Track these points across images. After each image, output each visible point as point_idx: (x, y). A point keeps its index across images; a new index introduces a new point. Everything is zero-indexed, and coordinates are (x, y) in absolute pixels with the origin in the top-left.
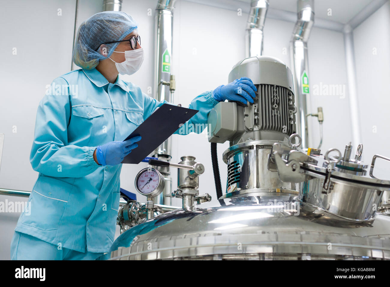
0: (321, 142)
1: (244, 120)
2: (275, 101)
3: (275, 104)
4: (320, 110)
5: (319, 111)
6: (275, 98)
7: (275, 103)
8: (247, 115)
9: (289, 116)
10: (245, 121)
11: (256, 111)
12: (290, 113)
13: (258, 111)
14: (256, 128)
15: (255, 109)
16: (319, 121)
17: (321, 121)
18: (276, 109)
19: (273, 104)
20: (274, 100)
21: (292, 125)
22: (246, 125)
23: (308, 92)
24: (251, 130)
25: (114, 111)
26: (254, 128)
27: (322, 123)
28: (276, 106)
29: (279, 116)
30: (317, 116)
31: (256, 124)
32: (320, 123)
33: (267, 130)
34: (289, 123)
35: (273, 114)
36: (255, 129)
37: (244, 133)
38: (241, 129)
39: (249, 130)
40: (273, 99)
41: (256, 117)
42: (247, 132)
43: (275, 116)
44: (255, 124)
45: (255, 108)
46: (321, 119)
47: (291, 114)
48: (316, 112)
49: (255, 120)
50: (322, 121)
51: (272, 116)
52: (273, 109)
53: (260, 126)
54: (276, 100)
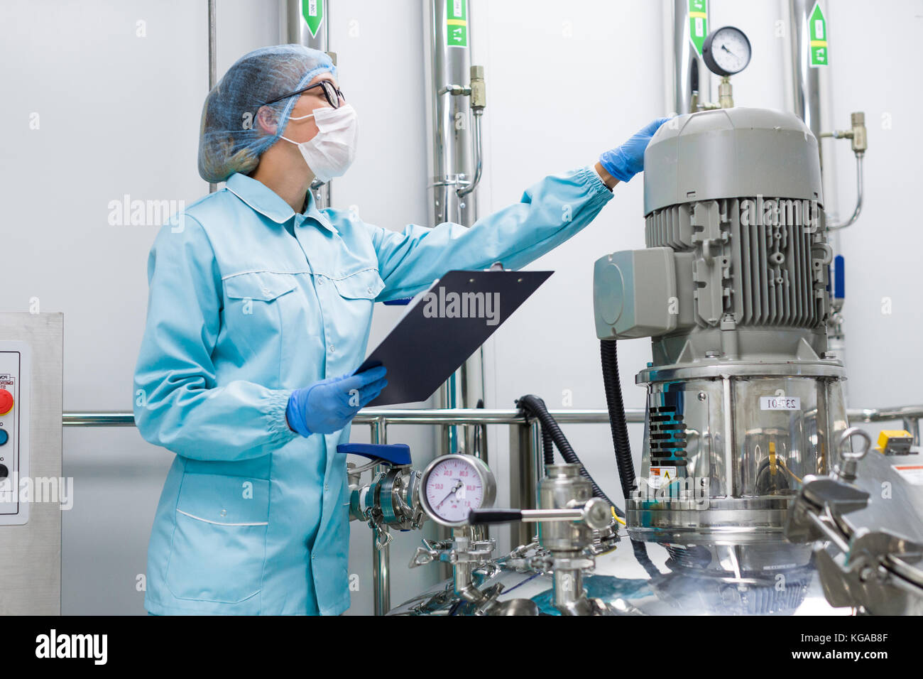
0: (859, 205)
1: (695, 297)
2: (778, 243)
3: (778, 253)
4: (857, 120)
5: (854, 124)
6: (776, 235)
7: (778, 249)
8: (702, 285)
9: (813, 275)
10: (697, 299)
11: (727, 276)
12: (816, 268)
13: (731, 271)
14: (728, 323)
15: (723, 269)
16: (856, 151)
17: (859, 152)
18: (781, 265)
19: (771, 251)
20: (774, 240)
21: (819, 300)
22: (699, 313)
23: (825, 63)
24: (714, 325)
25: (316, 277)
26: (722, 323)
27: (862, 157)
28: (779, 258)
29: (788, 285)
30: (850, 136)
31: (727, 308)
32: (857, 157)
33: (757, 325)
34: (814, 296)
35: (772, 281)
36: (724, 325)
37: (695, 330)
38: (686, 320)
39: (705, 325)
40: (771, 240)
41: (727, 292)
42: (702, 328)
43: (777, 284)
44: (725, 309)
45: (724, 265)
46: (859, 147)
47: (818, 271)
48: (846, 127)
49: (725, 298)
50: (862, 151)
51: (770, 287)
52: (772, 264)
53: (739, 315)
54: (781, 240)
